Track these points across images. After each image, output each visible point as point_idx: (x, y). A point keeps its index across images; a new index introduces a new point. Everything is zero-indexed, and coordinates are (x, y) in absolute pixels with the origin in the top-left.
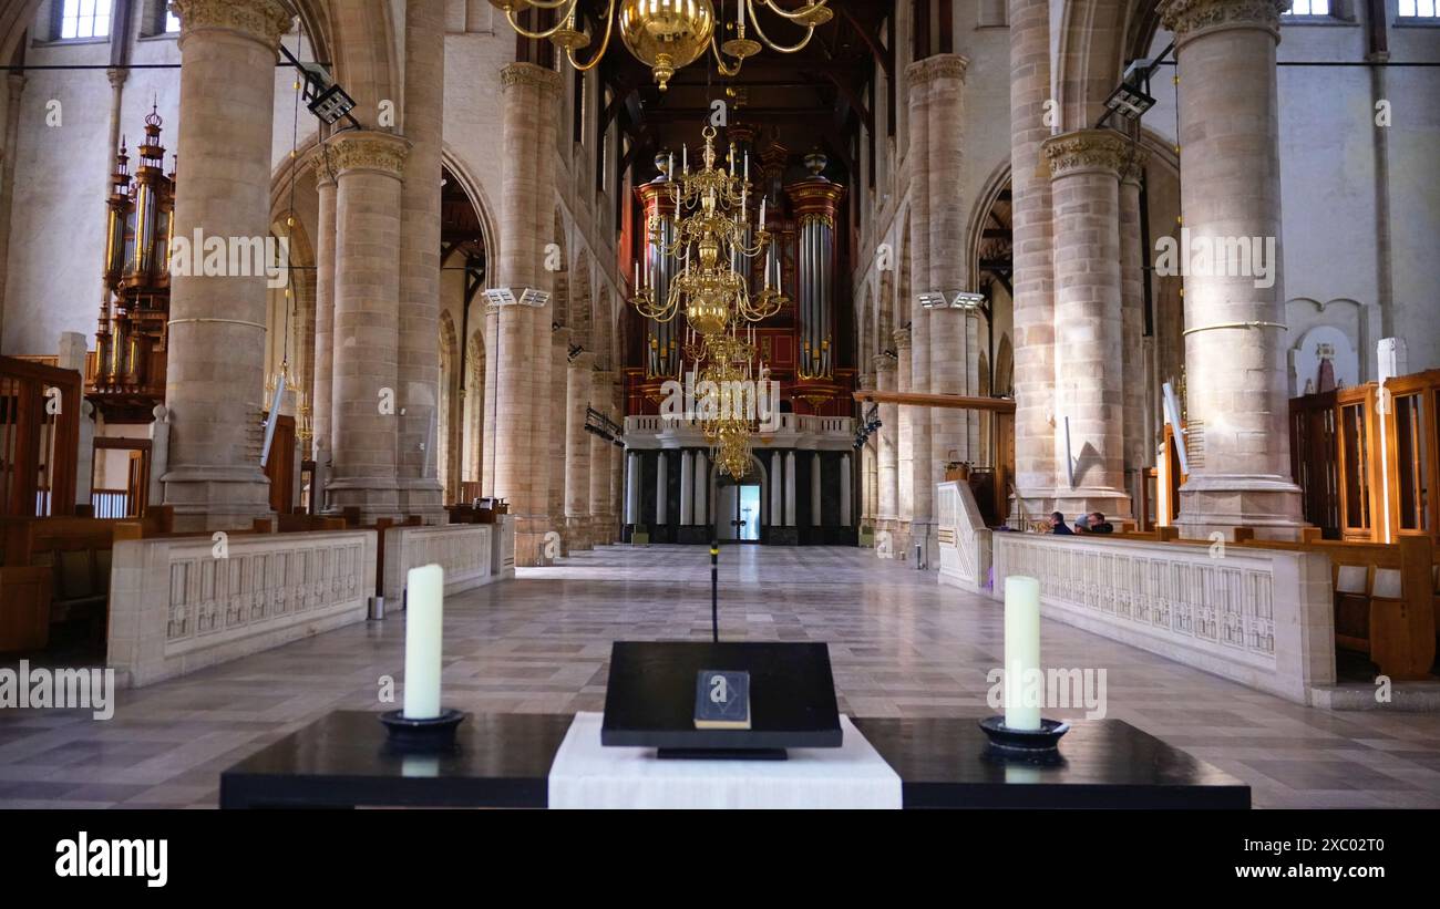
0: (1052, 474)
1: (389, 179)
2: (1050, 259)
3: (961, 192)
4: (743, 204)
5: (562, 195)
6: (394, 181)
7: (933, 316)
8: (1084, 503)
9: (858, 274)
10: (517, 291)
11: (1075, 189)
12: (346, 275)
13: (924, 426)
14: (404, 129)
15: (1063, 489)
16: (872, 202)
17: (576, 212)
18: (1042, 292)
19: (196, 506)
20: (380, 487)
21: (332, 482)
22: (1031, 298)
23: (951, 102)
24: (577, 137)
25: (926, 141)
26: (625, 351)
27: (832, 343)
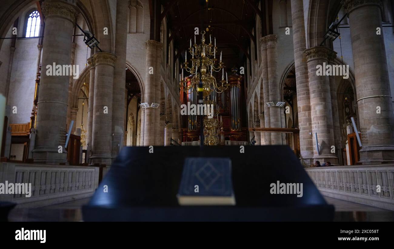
0: (312, 151)
1: (110, 66)
2: (308, 85)
3: (277, 73)
4: (215, 55)
5: (163, 78)
6: (111, 67)
7: (271, 109)
8: (323, 160)
9: (247, 101)
10: (150, 104)
11: (315, 64)
12: (97, 94)
13: (269, 141)
14: (115, 52)
15: (316, 155)
16: (251, 79)
17: (167, 83)
18: (306, 96)
19: (43, 160)
20: (106, 157)
21: (91, 156)
22: (303, 97)
23: (273, 48)
24: (167, 62)
25: (266, 59)
26: (182, 124)
27: (241, 120)
